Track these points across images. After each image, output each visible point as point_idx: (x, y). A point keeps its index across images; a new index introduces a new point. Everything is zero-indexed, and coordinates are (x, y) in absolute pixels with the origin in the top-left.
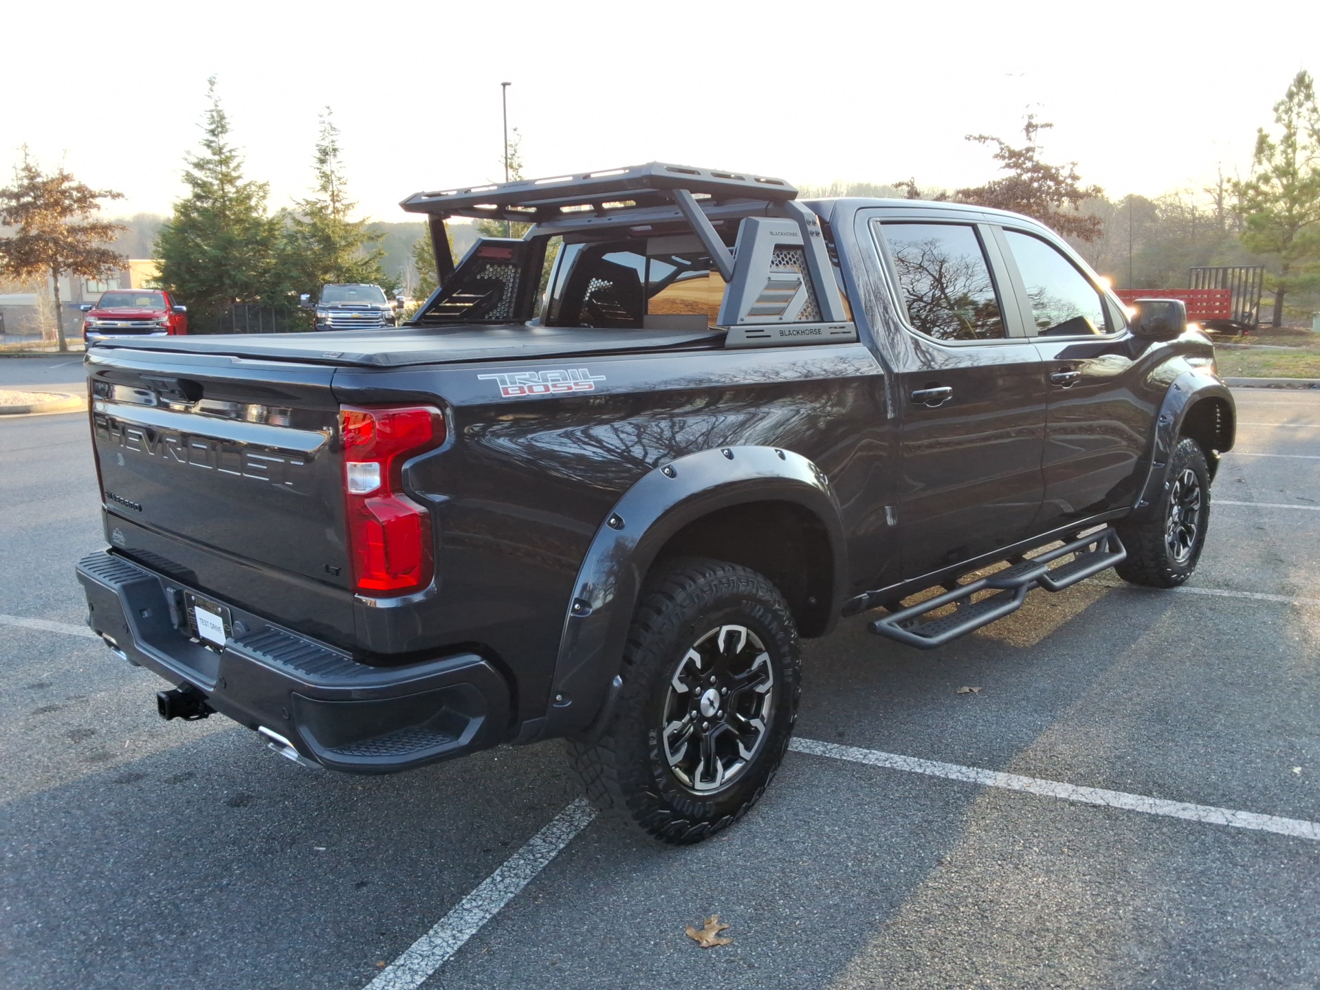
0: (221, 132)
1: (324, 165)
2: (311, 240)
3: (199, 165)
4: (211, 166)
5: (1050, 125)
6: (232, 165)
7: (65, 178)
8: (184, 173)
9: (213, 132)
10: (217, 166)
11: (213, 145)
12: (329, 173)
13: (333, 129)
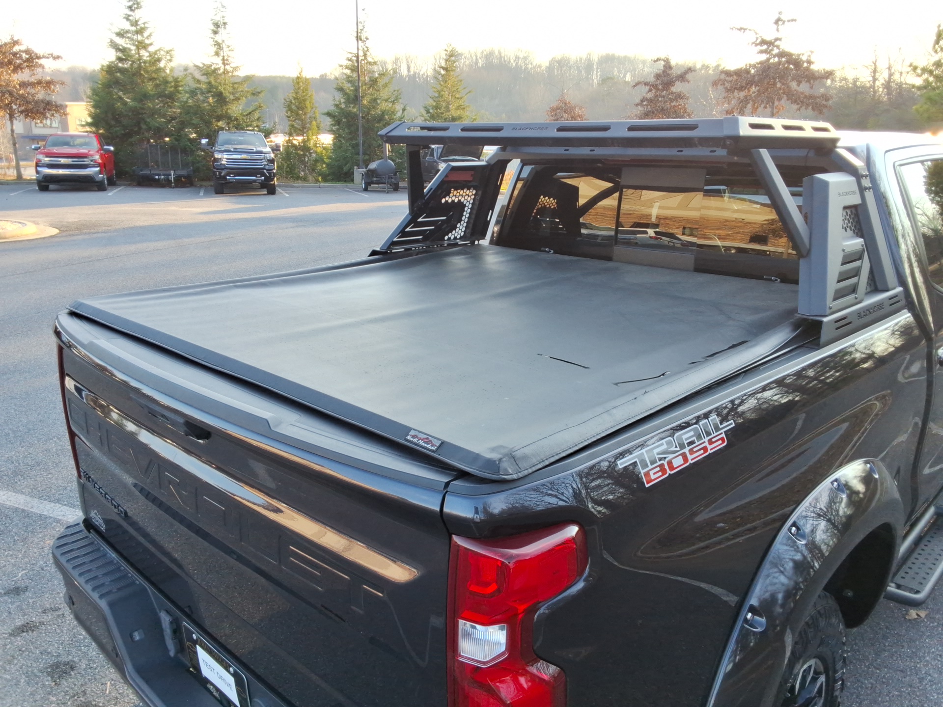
0: (137, 8)
1: (217, 35)
2: (207, 95)
3: (120, 34)
4: (129, 35)
5: (795, 20)
6: (146, 34)
7: (16, 43)
8: (109, 41)
9: (130, 8)
10: (134, 35)
11: (130, 18)
12: (220, 41)
13: (223, 7)
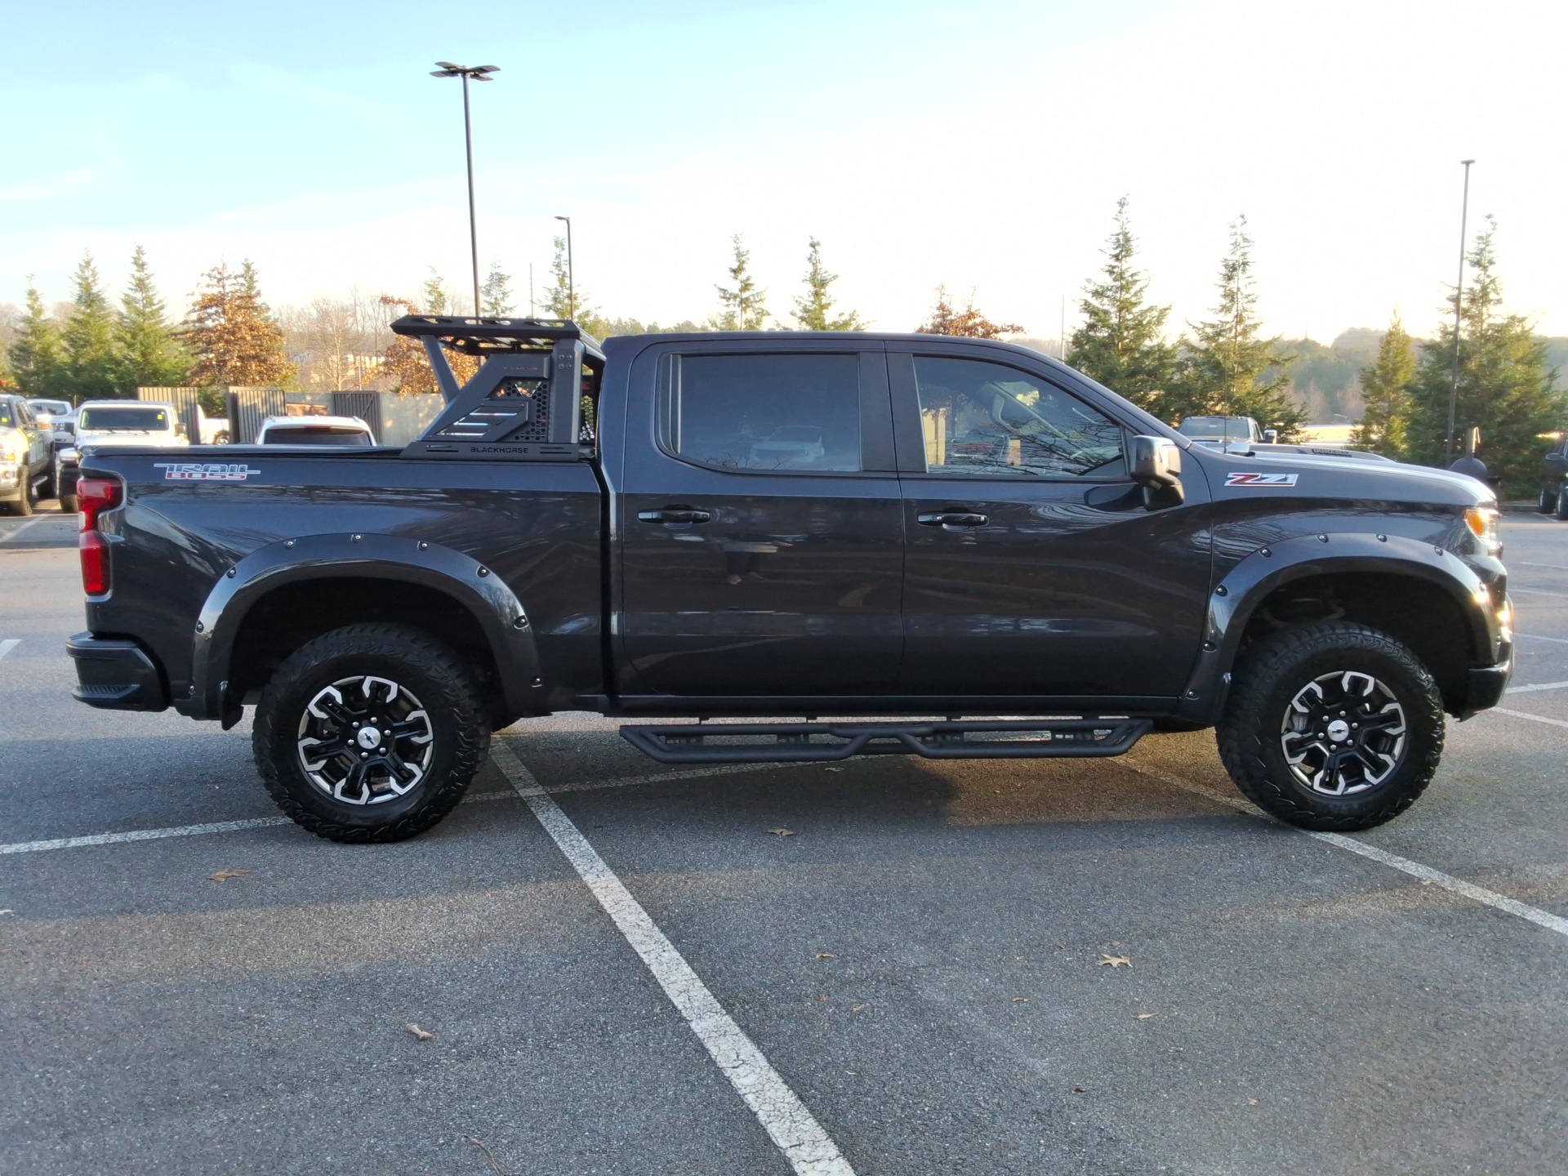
0: (1125, 256)
1: (1232, 282)
2: (1203, 368)
3: (1098, 294)
4: (1109, 293)
6: (1133, 291)
7: (971, 315)
8: (1082, 302)
9: (1117, 257)
10: (1116, 292)
11: (1116, 270)
12: (1235, 290)
13: (1245, 240)
